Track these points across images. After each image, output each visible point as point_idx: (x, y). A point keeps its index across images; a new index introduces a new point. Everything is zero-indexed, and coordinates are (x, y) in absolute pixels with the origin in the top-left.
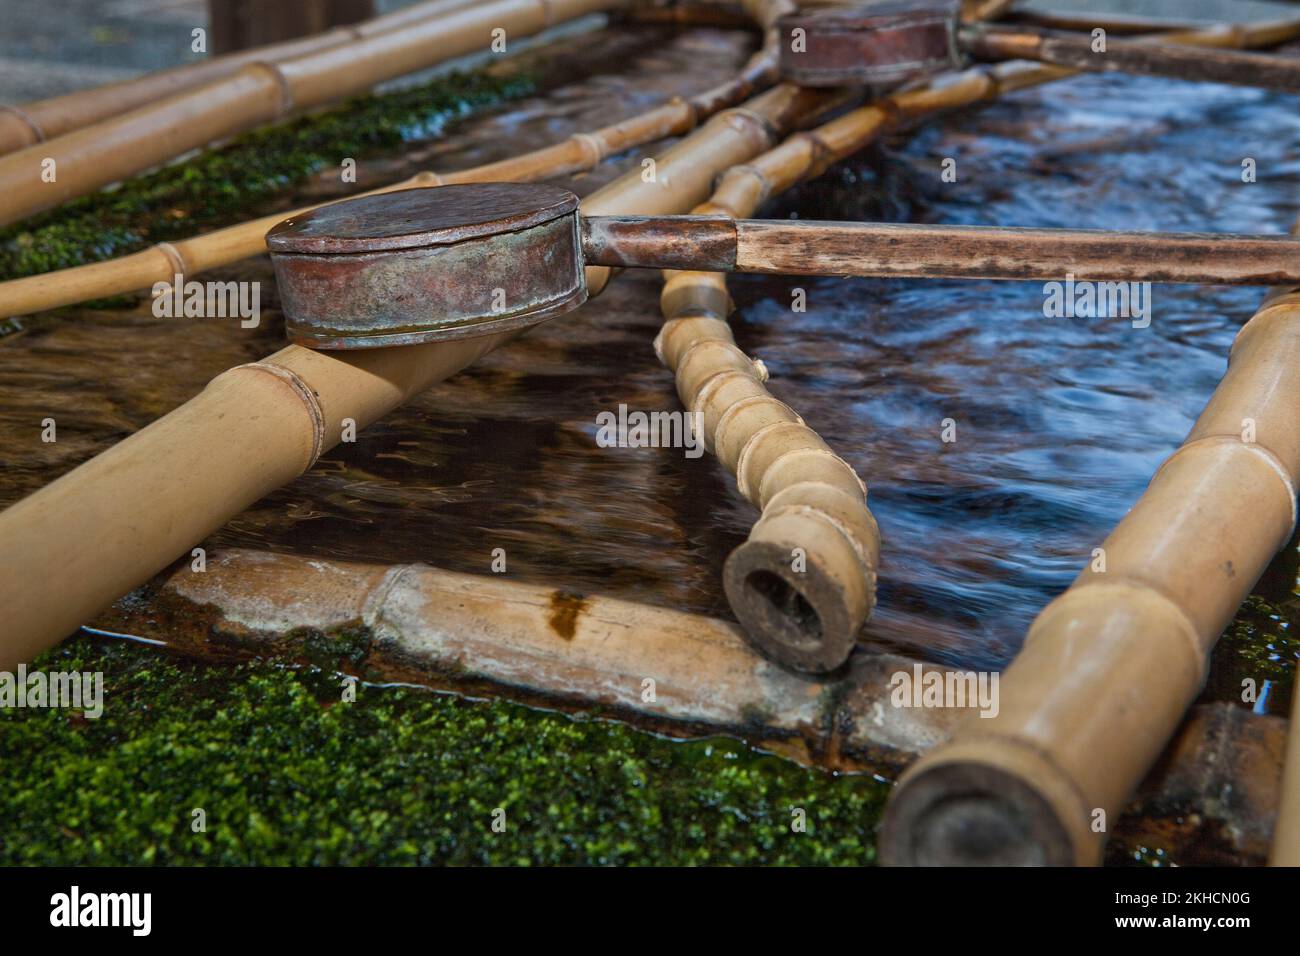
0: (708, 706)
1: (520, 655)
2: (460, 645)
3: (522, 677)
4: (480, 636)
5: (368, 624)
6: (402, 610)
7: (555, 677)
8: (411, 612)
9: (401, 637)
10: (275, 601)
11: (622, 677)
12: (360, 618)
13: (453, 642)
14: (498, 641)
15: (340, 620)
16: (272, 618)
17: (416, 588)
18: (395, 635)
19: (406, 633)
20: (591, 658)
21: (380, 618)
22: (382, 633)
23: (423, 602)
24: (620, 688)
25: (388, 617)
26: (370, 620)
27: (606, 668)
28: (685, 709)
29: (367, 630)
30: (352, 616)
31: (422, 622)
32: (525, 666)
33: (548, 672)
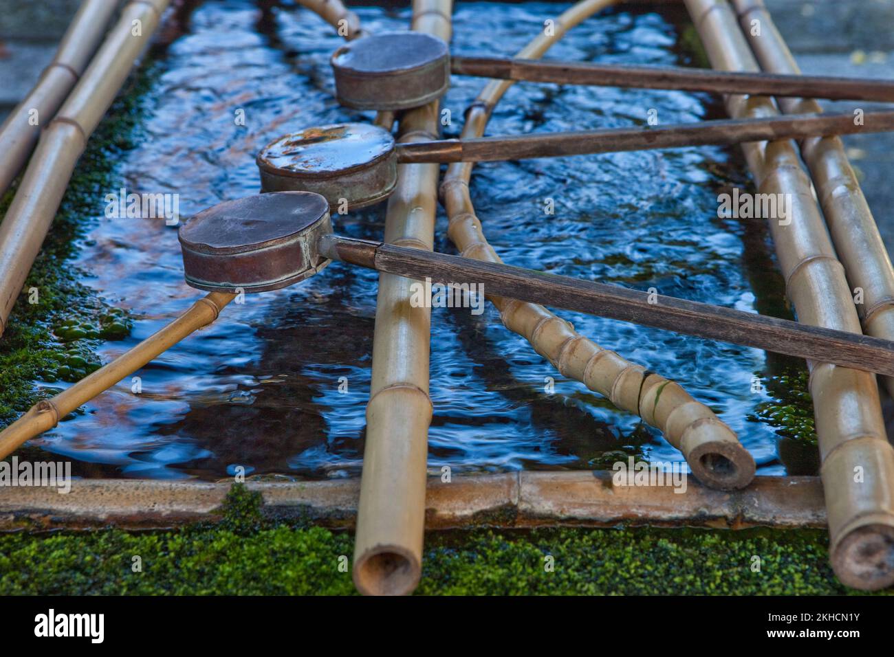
0: (680, 512)
1: (591, 505)
2: (561, 505)
3: (592, 514)
4: (570, 500)
5: (515, 504)
6: (530, 495)
7: (609, 511)
8: (534, 495)
9: (532, 507)
10: (464, 501)
11: (640, 506)
12: (510, 502)
13: (558, 504)
14: (580, 501)
15: (500, 504)
16: (465, 509)
17: (531, 483)
18: (529, 506)
19: (535, 504)
20: (624, 501)
21: (521, 500)
22: (523, 506)
23: (538, 489)
24: (640, 511)
25: (524, 499)
26: (515, 501)
27: (632, 503)
28: (670, 515)
29: (516, 506)
30: (506, 501)
31: (541, 498)
32: (594, 509)
33: (605, 510)
